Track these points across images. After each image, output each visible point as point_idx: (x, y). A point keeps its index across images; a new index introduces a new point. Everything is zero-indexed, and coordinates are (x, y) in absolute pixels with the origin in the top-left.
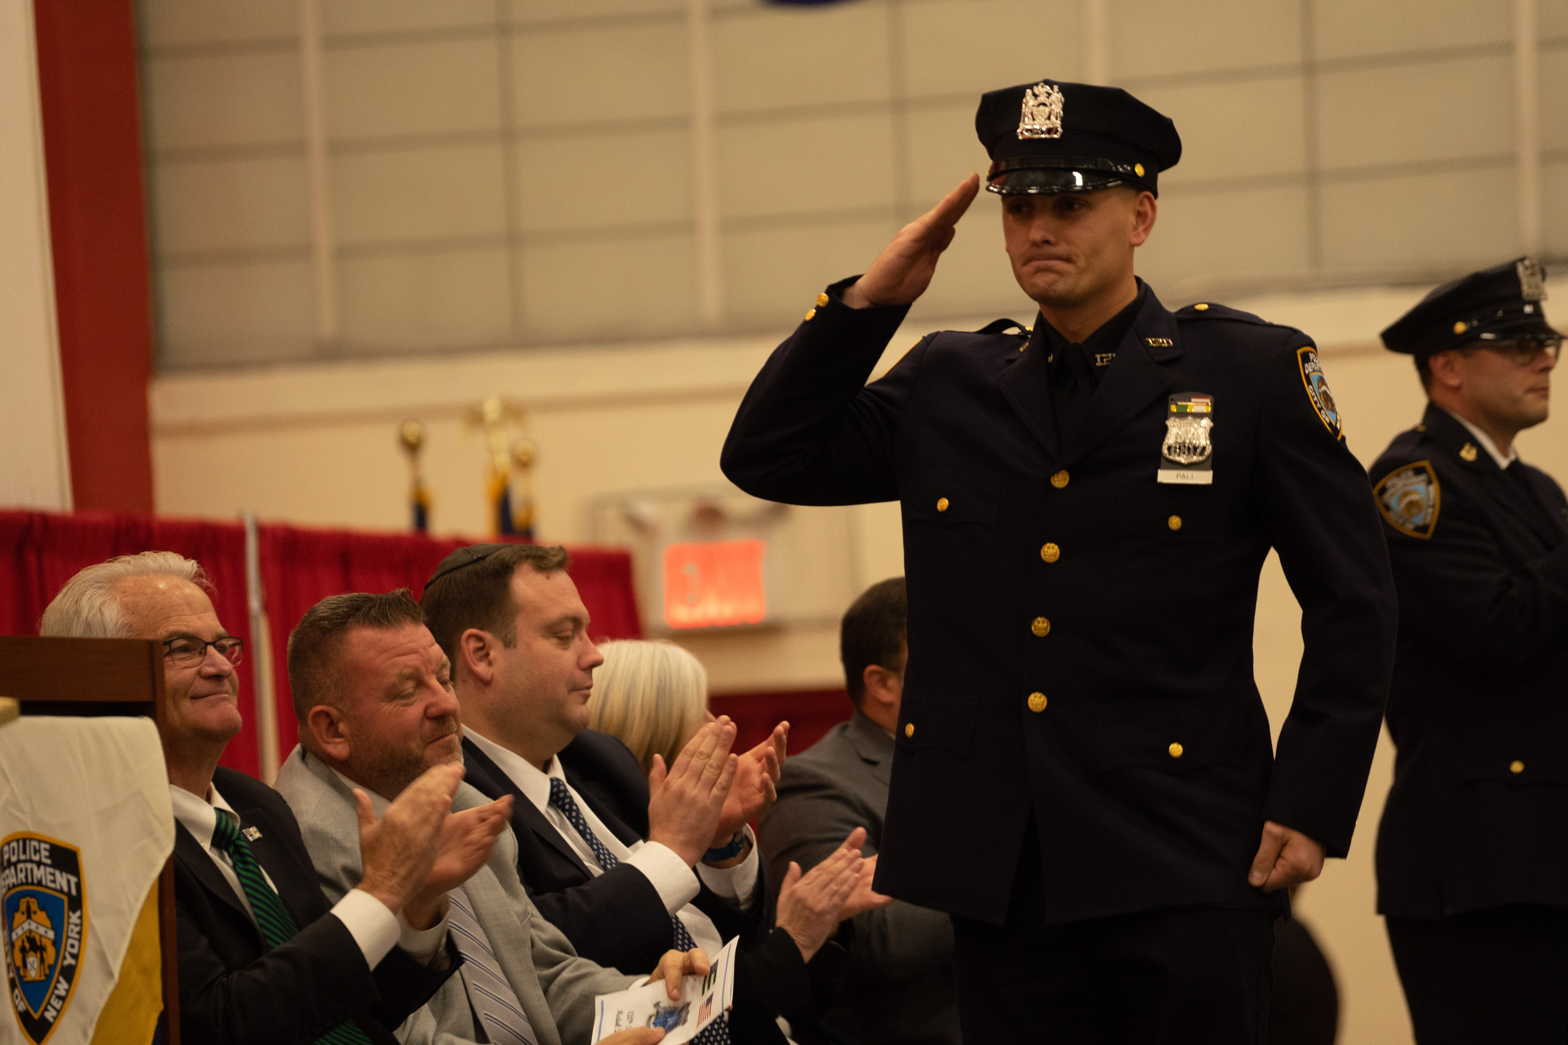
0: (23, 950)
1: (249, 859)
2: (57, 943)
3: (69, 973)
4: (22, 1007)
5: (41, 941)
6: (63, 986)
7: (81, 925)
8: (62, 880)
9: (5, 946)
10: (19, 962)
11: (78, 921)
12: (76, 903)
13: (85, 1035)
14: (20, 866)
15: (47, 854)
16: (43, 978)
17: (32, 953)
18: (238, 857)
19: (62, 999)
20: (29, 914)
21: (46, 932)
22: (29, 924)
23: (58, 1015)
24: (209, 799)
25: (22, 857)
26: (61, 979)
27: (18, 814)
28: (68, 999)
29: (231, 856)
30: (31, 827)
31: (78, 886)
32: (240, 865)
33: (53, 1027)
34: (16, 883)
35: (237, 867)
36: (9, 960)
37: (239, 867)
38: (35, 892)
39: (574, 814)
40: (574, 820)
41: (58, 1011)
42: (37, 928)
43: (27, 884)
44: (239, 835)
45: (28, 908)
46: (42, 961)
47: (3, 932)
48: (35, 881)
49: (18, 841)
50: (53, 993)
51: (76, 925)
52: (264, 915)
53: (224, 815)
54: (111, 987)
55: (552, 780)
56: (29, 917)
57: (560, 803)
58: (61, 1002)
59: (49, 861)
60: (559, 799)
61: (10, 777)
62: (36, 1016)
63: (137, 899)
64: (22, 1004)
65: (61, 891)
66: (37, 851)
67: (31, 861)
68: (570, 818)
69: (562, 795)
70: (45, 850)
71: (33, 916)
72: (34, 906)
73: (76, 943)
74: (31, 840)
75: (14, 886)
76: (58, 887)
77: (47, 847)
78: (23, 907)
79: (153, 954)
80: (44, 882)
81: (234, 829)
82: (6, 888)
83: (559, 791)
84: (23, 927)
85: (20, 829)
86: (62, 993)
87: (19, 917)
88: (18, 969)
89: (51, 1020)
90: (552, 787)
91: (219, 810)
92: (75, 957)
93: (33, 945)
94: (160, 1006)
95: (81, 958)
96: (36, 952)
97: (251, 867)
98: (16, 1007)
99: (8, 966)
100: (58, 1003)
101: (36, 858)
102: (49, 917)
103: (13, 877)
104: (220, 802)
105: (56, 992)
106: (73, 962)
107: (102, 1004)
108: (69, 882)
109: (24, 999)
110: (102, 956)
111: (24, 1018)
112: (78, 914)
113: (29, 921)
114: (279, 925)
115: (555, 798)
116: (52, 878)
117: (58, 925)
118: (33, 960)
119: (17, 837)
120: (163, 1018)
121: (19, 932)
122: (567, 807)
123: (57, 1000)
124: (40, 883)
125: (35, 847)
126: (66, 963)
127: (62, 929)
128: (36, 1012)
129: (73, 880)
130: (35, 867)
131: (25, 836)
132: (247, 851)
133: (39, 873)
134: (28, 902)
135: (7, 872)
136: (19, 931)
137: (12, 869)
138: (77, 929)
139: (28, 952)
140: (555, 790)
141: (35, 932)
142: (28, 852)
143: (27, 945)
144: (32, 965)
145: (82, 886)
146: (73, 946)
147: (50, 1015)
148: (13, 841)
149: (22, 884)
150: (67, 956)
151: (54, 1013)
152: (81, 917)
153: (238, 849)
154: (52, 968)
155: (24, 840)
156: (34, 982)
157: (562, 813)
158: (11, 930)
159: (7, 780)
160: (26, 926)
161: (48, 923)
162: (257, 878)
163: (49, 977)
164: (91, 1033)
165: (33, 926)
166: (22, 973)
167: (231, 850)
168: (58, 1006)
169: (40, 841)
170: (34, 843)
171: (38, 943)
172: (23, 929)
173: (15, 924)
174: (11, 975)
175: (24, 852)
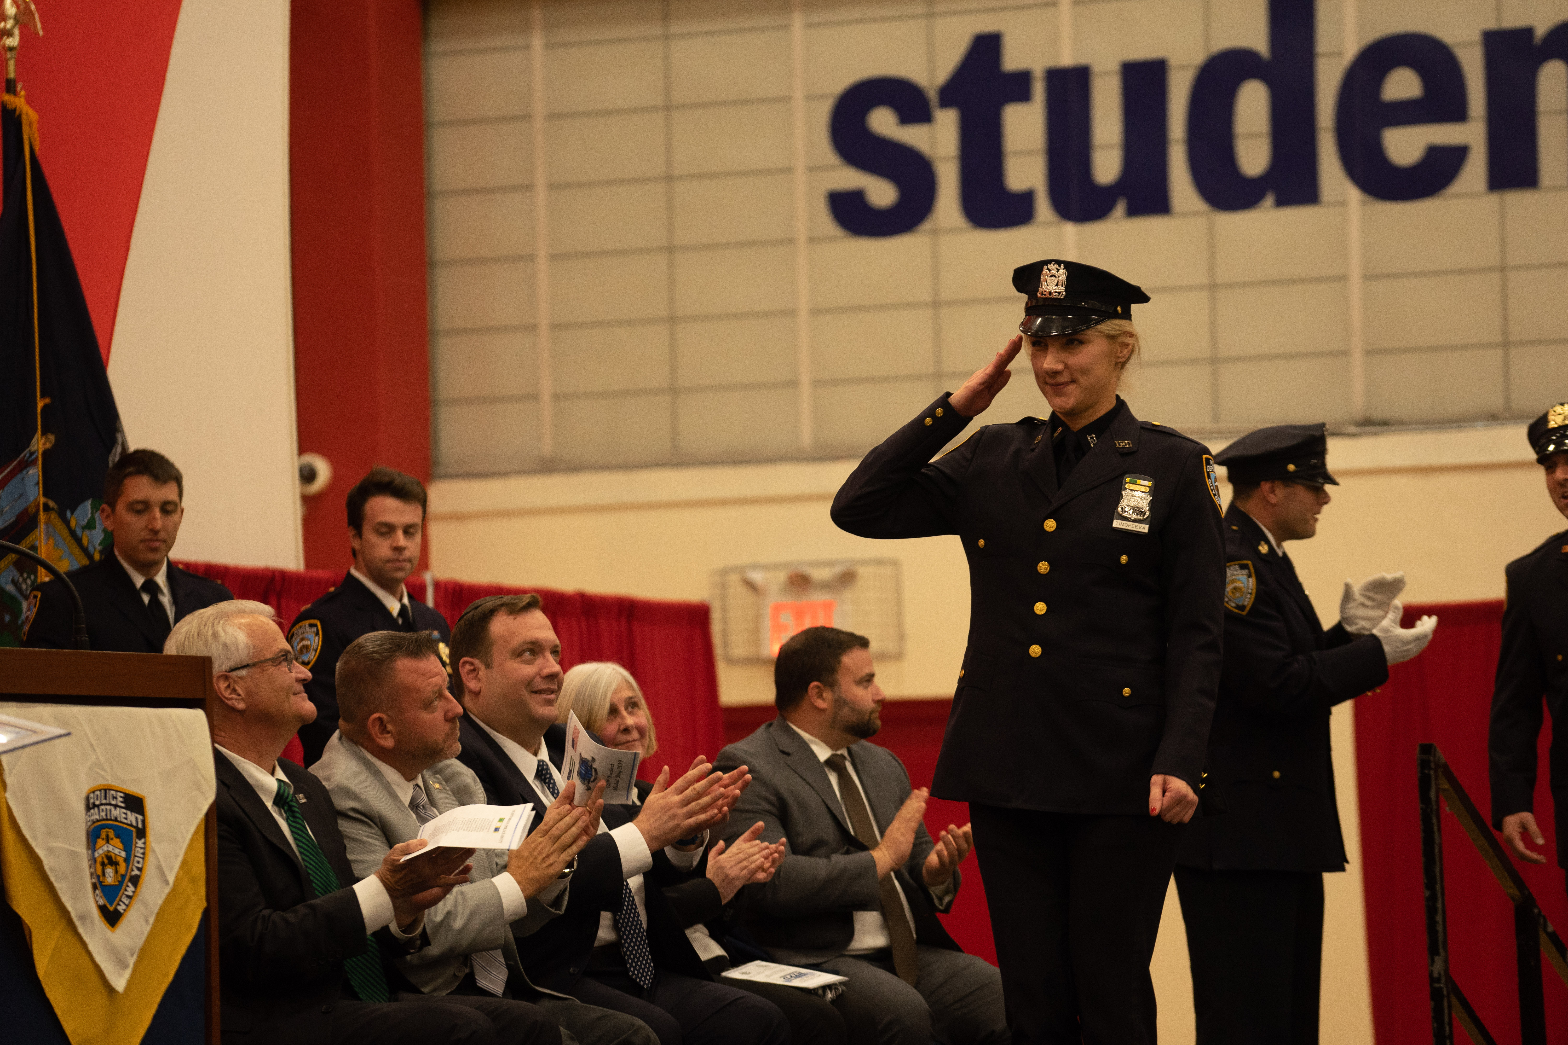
0: (103, 864)
1: (298, 815)
2: (127, 860)
3: (135, 881)
4: (101, 902)
5: (115, 858)
6: (131, 889)
7: (144, 848)
8: (132, 817)
9: (89, 861)
10: (100, 872)
11: (142, 846)
12: (142, 833)
13: (147, 922)
14: (102, 807)
15: (121, 799)
16: (117, 883)
17: (109, 866)
18: (290, 813)
19: (130, 897)
20: (108, 840)
21: (119, 852)
22: (108, 847)
23: (126, 908)
24: (273, 773)
25: (104, 801)
26: (130, 884)
27: (101, 772)
28: (133, 898)
29: (285, 812)
30: (111, 781)
31: (144, 822)
32: (291, 818)
33: (123, 916)
34: (98, 818)
35: (289, 820)
36: (92, 870)
37: (291, 820)
38: (110, 825)
39: (551, 786)
40: (551, 790)
41: (127, 906)
42: (113, 849)
43: (107, 820)
44: (292, 798)
45: (107, 836)
46: (116, 872)
47: (87, 852)
48: (113, 818)
49: (100, 790)
50: (123, 894)
51: (141, 848)
52: (307, 854)
53: (282, 784)
54: (167, 890)
55: (539, 761)
56: (108, 842)
57: (543, 777)
58: (129, 900)
59: (123, 805)
60: (542, 774)
61: (95, 746)
62: (111, 909)
63: (187, 832)
64: (101, 900)
65: (131, 825)
66: (115, 798)
67: (110, 804)
68: (549, 788)
69: (544, 772)
70: (121, 797)
71: (111, 842)
72: (112, 835)
73: (141, 860)
74: (110, 790)
75: (98, 821)
76: (129, 823)
77: (122, 795)
78: (103, 835)
79: (199, 869)
80: (119, 819)
81: (289, 794)
82: (91, 823)
83: (543, 769)
84: (103, 848)
85: (102, 782)
86: (130, 894)
87: (100, 842)
88: (98, 876)
89: (122, 911)
90: (539, 766)
91: (279, 780)
92: (140, 869)
93: (110, 861)
94: (204, 904)
95: (144, 870)
96: (112, 866)
97: (299, 821)
98: (97, 902)
99: (92, 874)
100: (126, 900)
101: (114, 802)
102: (122, 842)
103: (96, 815)
104: (280, 775)
105: (126, 893)
106: (138, 873)
107: (160, 901)
108: (137, 818)
109: (103, 897)
110: (160, 869)
111: (103, 909)
112: (143, 840)
113: (108, 845)
114: (316, 861)
115: (540, 773)
116: (125, 816)
117: (128, 848)
118: (109, 871)
119: (100, 788)
120: (206, 913)
121: (99, 853)
122: (547, 780)
123: (126, 898)
124: (116, 820)
125: (113, 795)
126: (133, 873)
127: (131, 850)
128: (111, 905)
129: (140, 817)
130: (112, 808)
131: (107, 788)
132: (297, 810)
133: (116, 813)
134: (107, 832)
135: (92, 811)
136: (100, 851)
137: (96, 809)
138: (142, 851)
139: (106, 865)
140: (540, 768)
141: (112, 852)
142: (108, 798)
143: (106, 861)
144: (109, 874)
145: (146, 822)
146: (138, 862)
147: (121, 908)
148: (97, 790)
149: (104, 820)
150: (135, 869)
151: (124, 907)
152: (144, 843)
153: (290, 807)
154: (123, 876)
155: (106, 790)
156: (110, 886)
157: (544, 785)
158: (94, 850)
159: (94, 749)
160: (105, 848)
161: (121, 846)
162: (302, 828)
163: (121, 883)
164: (151, 921)
165: (111, 848)
166: (101, 879)
167: (286, 808)
168: (127, 902)
169: (117, 791)
170: (113, 792)
171: (114, 860)
172: (103, 850)
173: (98, 846)
174: (94, 880)
175: (105, 799)
